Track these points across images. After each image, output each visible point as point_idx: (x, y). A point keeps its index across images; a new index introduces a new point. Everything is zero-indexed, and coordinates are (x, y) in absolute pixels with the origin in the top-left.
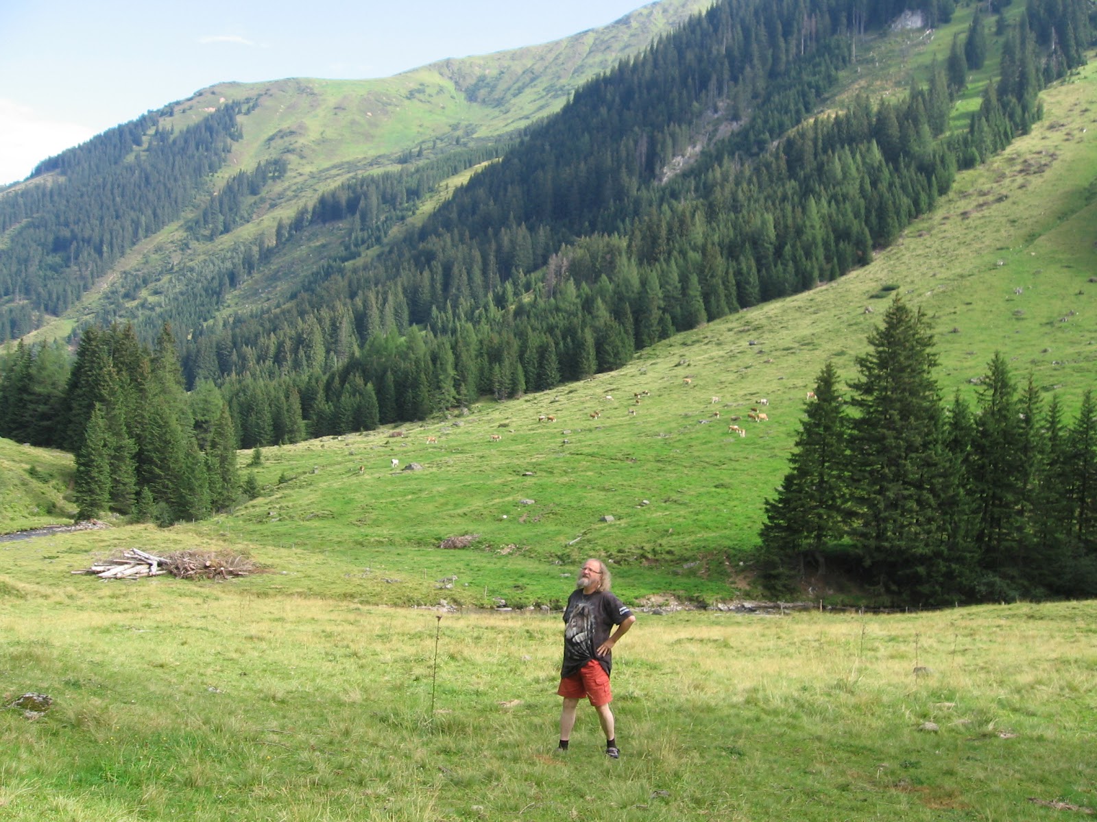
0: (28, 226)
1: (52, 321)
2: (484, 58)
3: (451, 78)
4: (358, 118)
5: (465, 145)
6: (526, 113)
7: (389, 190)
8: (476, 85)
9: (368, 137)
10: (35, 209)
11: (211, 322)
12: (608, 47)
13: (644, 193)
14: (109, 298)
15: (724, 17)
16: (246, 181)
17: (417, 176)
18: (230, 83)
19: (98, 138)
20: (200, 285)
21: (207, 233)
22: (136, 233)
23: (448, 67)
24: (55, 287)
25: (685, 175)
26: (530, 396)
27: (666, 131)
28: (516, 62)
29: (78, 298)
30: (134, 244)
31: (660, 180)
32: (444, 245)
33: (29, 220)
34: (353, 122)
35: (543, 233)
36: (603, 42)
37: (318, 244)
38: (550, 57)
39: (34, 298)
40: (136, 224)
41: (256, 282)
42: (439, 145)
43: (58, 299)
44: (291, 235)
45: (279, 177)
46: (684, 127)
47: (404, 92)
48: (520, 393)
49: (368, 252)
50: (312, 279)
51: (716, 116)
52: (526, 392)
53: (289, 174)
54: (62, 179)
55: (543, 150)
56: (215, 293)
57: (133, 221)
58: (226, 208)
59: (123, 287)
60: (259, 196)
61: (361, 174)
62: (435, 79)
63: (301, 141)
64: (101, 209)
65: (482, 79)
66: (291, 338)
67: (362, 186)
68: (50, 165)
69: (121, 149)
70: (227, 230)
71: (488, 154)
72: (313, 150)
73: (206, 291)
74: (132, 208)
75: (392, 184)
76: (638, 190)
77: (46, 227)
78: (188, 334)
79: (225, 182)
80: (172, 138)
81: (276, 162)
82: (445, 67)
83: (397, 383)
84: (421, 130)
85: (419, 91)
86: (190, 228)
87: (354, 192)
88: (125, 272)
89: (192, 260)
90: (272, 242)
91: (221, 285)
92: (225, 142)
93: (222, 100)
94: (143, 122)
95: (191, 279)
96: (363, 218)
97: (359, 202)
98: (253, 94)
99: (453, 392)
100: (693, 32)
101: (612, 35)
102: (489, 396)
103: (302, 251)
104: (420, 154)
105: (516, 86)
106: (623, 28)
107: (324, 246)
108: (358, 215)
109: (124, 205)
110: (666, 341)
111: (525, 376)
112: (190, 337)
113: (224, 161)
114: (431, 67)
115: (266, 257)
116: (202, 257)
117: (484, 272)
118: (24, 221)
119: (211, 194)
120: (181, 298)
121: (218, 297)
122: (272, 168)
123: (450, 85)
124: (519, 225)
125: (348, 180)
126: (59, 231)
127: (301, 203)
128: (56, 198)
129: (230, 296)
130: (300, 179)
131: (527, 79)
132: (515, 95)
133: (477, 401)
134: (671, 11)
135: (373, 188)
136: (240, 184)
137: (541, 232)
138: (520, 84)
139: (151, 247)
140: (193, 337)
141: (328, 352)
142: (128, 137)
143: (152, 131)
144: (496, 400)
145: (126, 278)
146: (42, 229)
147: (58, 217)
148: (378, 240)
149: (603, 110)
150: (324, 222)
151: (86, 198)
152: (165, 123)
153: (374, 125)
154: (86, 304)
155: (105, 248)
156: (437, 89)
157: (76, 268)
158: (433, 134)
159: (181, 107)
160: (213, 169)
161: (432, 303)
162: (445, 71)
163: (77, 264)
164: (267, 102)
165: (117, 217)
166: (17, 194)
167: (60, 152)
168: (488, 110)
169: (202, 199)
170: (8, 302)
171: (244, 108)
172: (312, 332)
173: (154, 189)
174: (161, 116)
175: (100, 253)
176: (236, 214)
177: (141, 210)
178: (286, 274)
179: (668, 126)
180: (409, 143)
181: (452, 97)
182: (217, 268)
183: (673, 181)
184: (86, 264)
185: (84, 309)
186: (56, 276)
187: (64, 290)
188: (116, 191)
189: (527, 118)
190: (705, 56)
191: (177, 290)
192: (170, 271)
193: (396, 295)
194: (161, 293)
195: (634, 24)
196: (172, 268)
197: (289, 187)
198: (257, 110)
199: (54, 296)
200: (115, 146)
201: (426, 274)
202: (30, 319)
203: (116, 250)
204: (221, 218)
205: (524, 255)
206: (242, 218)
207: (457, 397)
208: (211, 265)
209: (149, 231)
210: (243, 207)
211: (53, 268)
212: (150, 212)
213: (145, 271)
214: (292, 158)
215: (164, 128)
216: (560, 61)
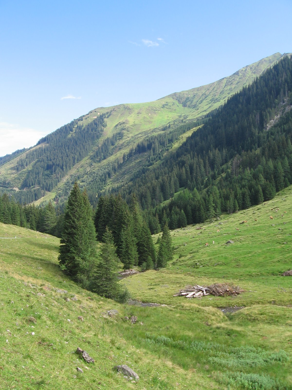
0: (38, 161)
1: (49, 193)
2: (187, 91)
3: (176, 99)
4: (146, 116)
5: (185, 122)
6: (205, 109)
7: (162, 140)
8: (186, 101)
9: (150, 122)
10: (39, 156)
11: (103, 191)
12: (232, 83)
13: (261, 134)
14: (66, 184)
15: (280, 68)
16: (110, 141)
17: (171, 135)
18: (101, 108)
19: (58, 130)
20: (98, 178)
21: (98, 160)
22: (74, 162)
23: (175, 95)
24: (49, 182)
25: (275, 126)
26: (242, 211)
27: (267, 111)
28: (199, 92)
29: (56, 185)
30: (74, 165)
31: (266, 129)
32: (187, 158)
33: (38, 159)
34: (144, 118)
35: (225, 151)
36: (230, 82)
37: (138, 161)
38: (211, 89)
39: (42, 186)
40: (74, 158)
41: (118, 176)
42: (176, 123)
43: (50, 186)
44: (128, 159)
45: (121, 139)
46: (273, 109)
47: (161, 106)
48: (237, 211)
49: (157, 162)
50: (137, 173)
51: (284, 104)
52: (239, 210)
53: (124, 137)
54: (47, 145)
55: (219, 122)
56: (103, 180)
57: (73, 157)
58: (104, 151)
59: (71, 180)
60: (114, 146)
61: (150, 135)
62: (170, 100)
63: (127, 125)
64: (62, 154)
65: (188, 98)
66: (139, 195)
67: (152, 139)
68: (43, 140)
69: (66, 133)
70: (105, 158)
71: (196, 125)
72: (132, 128)
73: (100, 180)
74: (72, 153)
75: (163, 138)
76: (258, 133)
77: (44, 161)
78: (96, 195)
79: (102, 141)
80: (83, 128)
81: (119, 134)
82: (174, 96)
83: (192, 210)
84: (168, 118)
85: (166, 105)
86: (92, 158)
87: (149, 141)
88: (71, 175)
89: (94, 169)
90: (122, 161)
91: (105, 177)
92: (101, 128)
93: (99, 114)
94: (72, 123)
95: (94, 176)
96: (154, 151)
97: (151, 145)
98: (109, 111)
99: (214, 211)
100: (269, 74)
101: (232, 79)
102: (225, 212)
103: (133, 164)
104: (169, 126)
105: (200, 100)
106: (236, 76)
107: (140, 161)
108: (152, 150)
109: (69, 152)
110: (287, 188)
111: (238, 204)
112: (97, 196)
113: (102, 134)
114: (169, 96)
115: (120, 167)
116: (97, 168)
117: (205, 167)
118: (36, 160)
119: (98, 146)
120: (92, 183)
121: (105, 182)
122: (118, 136)
123: (176, 102)
124: (215, 149)
125: (145, 138)
126: (48, 162)
127: (131, 147)
128: (46, 152)
129: (109, 181)
130: (128, 139)
131: (204, 97)
132: (200, 103)
133: (222, 214)
134: (253, 69)
135: (156, 140)
136: (108, 142)
137: (224, 151)
138: (201, 99)
139: (79, 166)
140: (98, 196)
141: (152, 199)
142: (69, 129)
143: (76, 126)
144: (228, 214)
145: (72, 177)
146: (42, 162)
147: (47, 158)
148: (160, 158)
149: (240, 106)
150: (140, 153)
151: (56, 151)
152: (80, 123)
153: (151, 118)
154: (59, 187)
155: (64, 167)
156: (172, 103)
157: (55, 175)
158: (173, 119)
159: (85, 117)
160: (98, 137)
161: (187, 179)
162: (174, 97)
163: (55, 173)
164: (114, 113)
165: (67, 156)
166: (33, 151)
167: (46, 136)
168: (191, 109)
169: (95, 148)
170: (33, 188)
171: (106, 116)
172: (146, 192)
173: (79, 146)
174: (79, 121)
175: (63, 169)
176: (107, 153)
177: (75, 153)
178: (128, 172)
179: (267, 109)
180: (165, 123)
181: (178, 106)
182: (103, 172)
183: (271, 129)
184: (58, 173)
185: (59, 189)
186: (48, 178)
187: (52, 183)
188: (66, 148)
189: (205, 111)
190: (277, 83)
191: (90, 180)
192: (87, 174)
193: (174, 177)
194: (84, 181)
195: (240, 74)
196: (87, 173)
197: (125, 142)
198: (111, 116)
199: (48, 185)
200: (64, 133)
201: (184, 169)
202: (41, 193)
203: (68, 168)
204: (103, 154)
205: (219, 160)
206: (109, 154)
207: (216, 213)
208: (101, 171)
209: (78, 160)
210: (110, 150)
211: (47, 175)
212: (78, 154)
213: (78, 174)
214: (124, 131)
215: (80, 125)
216: (215, 90)
